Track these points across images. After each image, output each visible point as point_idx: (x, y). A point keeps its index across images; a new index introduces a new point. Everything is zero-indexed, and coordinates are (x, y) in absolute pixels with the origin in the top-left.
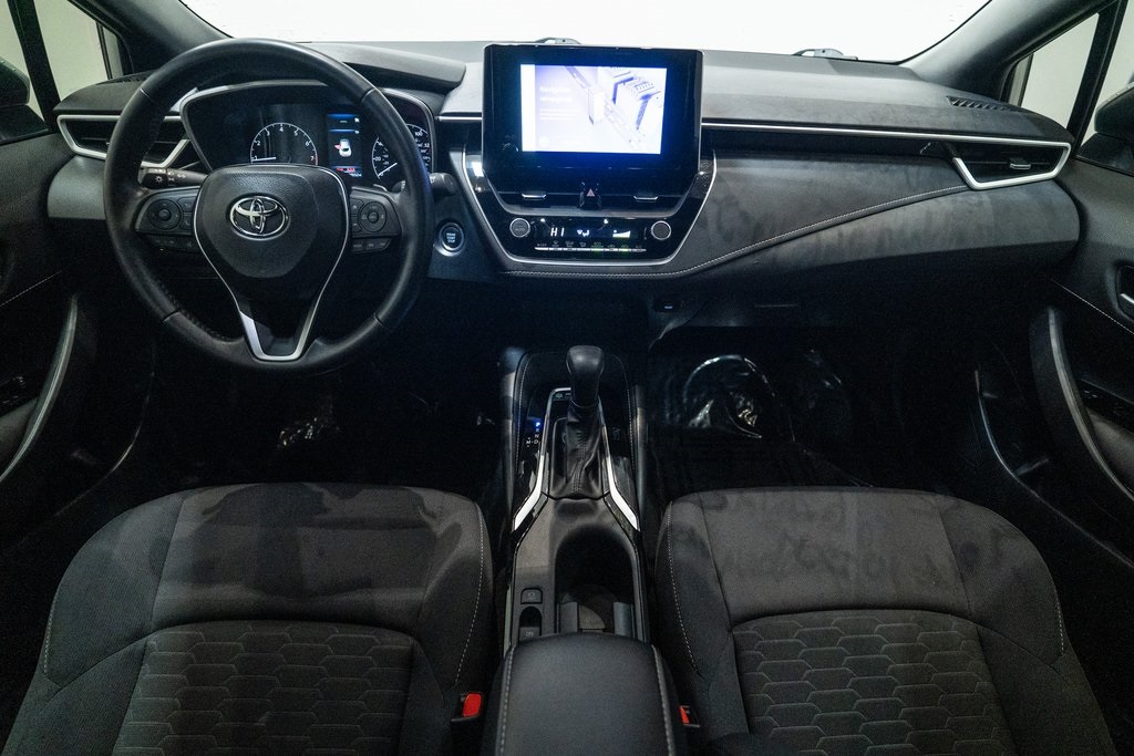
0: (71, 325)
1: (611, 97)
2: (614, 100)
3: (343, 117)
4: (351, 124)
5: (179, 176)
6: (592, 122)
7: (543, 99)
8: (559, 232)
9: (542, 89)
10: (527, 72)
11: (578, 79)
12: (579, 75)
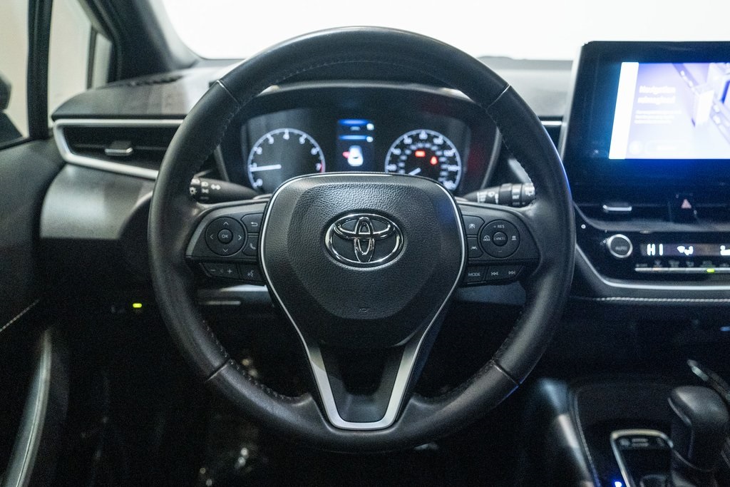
0: (44, 374)
1: (720, 96)
2: (723, 99)
3: (354, 123)
4: (363, 131)
5: (213, 187)
6: (694, 123)
7: (641, 100)
8: (657, 250)
9: (643, 89)
10: (629, 70)
11: (685, 78)
12: (687, 73)
